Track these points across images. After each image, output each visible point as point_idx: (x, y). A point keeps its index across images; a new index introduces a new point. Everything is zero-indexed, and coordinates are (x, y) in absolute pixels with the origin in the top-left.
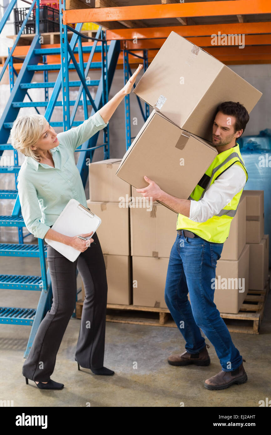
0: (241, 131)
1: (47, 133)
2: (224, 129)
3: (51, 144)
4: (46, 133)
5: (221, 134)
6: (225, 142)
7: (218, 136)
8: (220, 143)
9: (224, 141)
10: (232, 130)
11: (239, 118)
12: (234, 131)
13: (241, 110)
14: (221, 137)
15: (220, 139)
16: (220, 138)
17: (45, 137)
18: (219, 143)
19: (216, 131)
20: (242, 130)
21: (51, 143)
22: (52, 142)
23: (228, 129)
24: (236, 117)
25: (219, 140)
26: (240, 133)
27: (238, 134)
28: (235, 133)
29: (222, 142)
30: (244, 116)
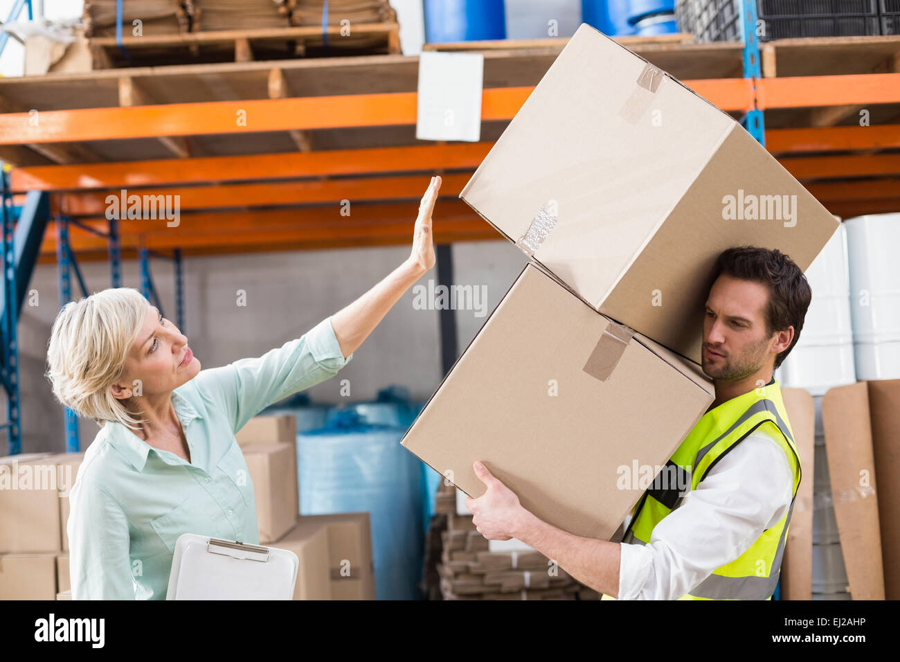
0: (788, 333)
1: (156, 337)
2: (735, 323)
3: (173, 370)
4: (153, 339)
5: (726, 339)
6: (740, 365)
7: (718, 345)
8: (727, 367)
9: (739, 362)
10: (759, 329)
11: (777, 287)
12: (767, 331)
13: (785, 267)
14: (726, 348)
15: (725, 356)
16: (726, 352)
17: (150, 351)
18: (724, 368)
19: (711, 329)
20: (792, 327)
21: (174, 367)
22: (176, 366)
23: (746, 324)
24: (770, 285)
25: (723, 360)
26: (785, 340)
27: (780, 341)
28: (770, 336)
29: (733, 365)
30: (793, 284)
